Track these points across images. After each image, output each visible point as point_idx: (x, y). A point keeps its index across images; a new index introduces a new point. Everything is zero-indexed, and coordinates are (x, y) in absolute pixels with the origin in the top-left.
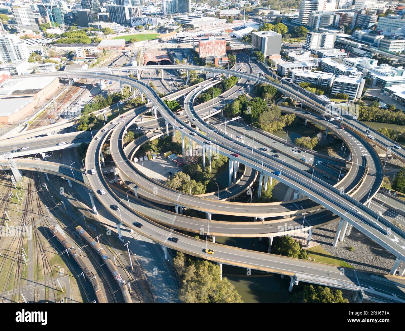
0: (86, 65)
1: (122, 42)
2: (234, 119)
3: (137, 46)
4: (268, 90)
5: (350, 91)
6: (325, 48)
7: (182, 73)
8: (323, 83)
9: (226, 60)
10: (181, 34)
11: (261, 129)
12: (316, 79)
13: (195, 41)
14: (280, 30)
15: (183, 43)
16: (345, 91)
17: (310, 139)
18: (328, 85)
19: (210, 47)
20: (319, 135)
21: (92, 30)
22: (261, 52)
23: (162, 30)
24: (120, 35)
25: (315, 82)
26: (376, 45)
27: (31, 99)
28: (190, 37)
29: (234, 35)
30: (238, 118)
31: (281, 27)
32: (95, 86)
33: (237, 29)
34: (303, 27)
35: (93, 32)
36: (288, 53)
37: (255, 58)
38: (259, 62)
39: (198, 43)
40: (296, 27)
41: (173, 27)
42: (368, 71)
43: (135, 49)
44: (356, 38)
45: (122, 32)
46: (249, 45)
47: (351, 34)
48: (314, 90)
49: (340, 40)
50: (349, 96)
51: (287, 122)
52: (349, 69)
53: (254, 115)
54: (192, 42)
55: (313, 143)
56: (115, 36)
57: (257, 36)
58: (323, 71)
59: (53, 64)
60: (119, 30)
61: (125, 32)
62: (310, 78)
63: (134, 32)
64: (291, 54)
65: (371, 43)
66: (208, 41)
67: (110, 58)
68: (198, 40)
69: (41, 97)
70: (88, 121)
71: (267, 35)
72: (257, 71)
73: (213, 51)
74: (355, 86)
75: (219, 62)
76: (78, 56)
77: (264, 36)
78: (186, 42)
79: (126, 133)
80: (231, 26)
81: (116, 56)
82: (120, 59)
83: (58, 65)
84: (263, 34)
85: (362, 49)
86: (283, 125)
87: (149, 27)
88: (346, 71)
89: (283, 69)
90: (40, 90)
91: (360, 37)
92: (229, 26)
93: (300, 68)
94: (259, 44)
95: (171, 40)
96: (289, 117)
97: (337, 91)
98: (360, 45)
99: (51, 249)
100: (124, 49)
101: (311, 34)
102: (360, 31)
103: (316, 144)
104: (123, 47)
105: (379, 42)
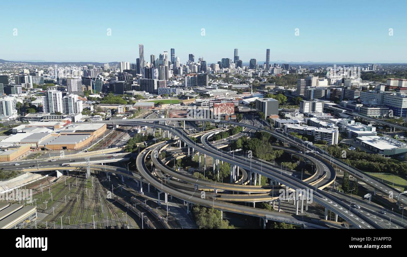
0: (126, 118)
1: (152, 104)
2: (237, 150)
3: (164, 107)
4: (264, 134)
5: (328, 138)
6: (316, 112)
7: (199, 125)
8: (308, 133)
9: (234, 118)
10: (199, 100)
11: (257, 157)
12: (303, 130)
13: (210, 103)
14: (281, 99)
15: (201, 106)
16: (324, 138)
17: (291, 164)
18: (312, 135)
19: (222, 107)
20: (298, 162)
21: (126, 96)
22: (262, 113)
23: (184, 97)
24: (149, 100)
25: (302, 132)
26: (356, 111)
27: (89, 136)
28: (206, 102)
29: (243, 102)
30: (240, 150)
31: (281, 97)
32: (133, 131)
33: (245, 98)
34: (299, 98)
35: (127, 98)
36: (285, 114)
37: (258, 117)
38: (260, 119)
39: (213, 105)
40: (294, 97)
41: (193, 95)
42: (345, 127)
43: (162, 109)
44: (342, 107)
45: (151, 98)
46: (254, 109)
47: (338, 103)
48: (300, 137)
49: (329, 107)
50: (327, 143)
51: (277, 155)
52: (329, 125)
53: (252, 148)
54: (207, 105)
55: (293, 166)
56: (144, 100)
57: (259, 101)
58: (309, 125)
59: (100, 116)
60: (148, 97)
61: (153, 98)
62: (298, 130)
63: (161, 99)
64: (287, 115)
65: (353, 109)
66: (220, 103)
67: (143, 114)
68: (213, 103)
69: (96, 135)
70: (133, 147)
71: (267, 101)
72: (258, 124)
73: (225, 110)
74: (331, 134)
75: (228, 118)
76: (119, 112)
77: (264, 101)
78: (203, 106)
79: (160, 153)
80: (240, 96)
81: (147, 113)
82: (151, 115)
83: (104, 117)
84: (264, 100)
85: (346, 114)
86: (273, 157)
87: (173, 95)
88: (326, 126)
89: (279, 124)
90: (95, 130)
91: (345, 105)
92: (239, 96)
93: (293, 123)
94: (261, 107)
95: (191, 104)
96: (279, 152)
97: (318, 138)
98: (344, 111)
99: (116, 207)
100: (154, 109)
101: (303, 102)
102: (345, 101)
103: (296, 167)
104: (153, 107)
105: (359, 109)
